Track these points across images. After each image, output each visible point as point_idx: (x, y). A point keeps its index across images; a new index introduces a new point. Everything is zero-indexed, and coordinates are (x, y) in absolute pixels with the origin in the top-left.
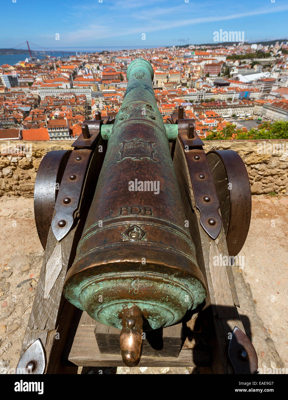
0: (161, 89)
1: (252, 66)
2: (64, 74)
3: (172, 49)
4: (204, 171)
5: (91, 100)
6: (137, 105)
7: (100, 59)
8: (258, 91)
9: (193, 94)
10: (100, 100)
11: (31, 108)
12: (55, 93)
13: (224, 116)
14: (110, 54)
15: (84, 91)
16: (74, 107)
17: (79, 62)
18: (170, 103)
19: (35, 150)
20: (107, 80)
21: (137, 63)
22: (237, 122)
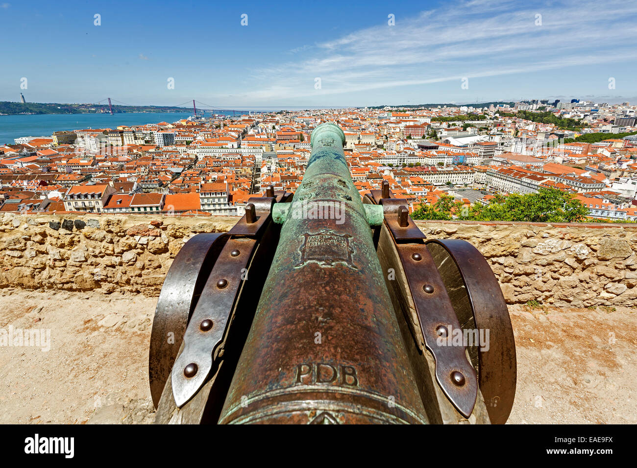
0: (352, 150)
1: (465, 128)
2: (231, 133)
3: (363, 109)
4: (431, 280)
5: (262, 161)
6: (325, 180)
7: (277, 119)
8: (476, 155)
9: (391, 157)
10: (273, 161)
11: (184, 169)
12: (218, 153)
13: (435, 184)
14: (290, 114)
15: (254, 152)
16: (239, 168)
17: (252, 121)
18: (363, 167)
19: (176, 227)
20: (283, 139)
21: (323, 128)
22: (454, 192)
